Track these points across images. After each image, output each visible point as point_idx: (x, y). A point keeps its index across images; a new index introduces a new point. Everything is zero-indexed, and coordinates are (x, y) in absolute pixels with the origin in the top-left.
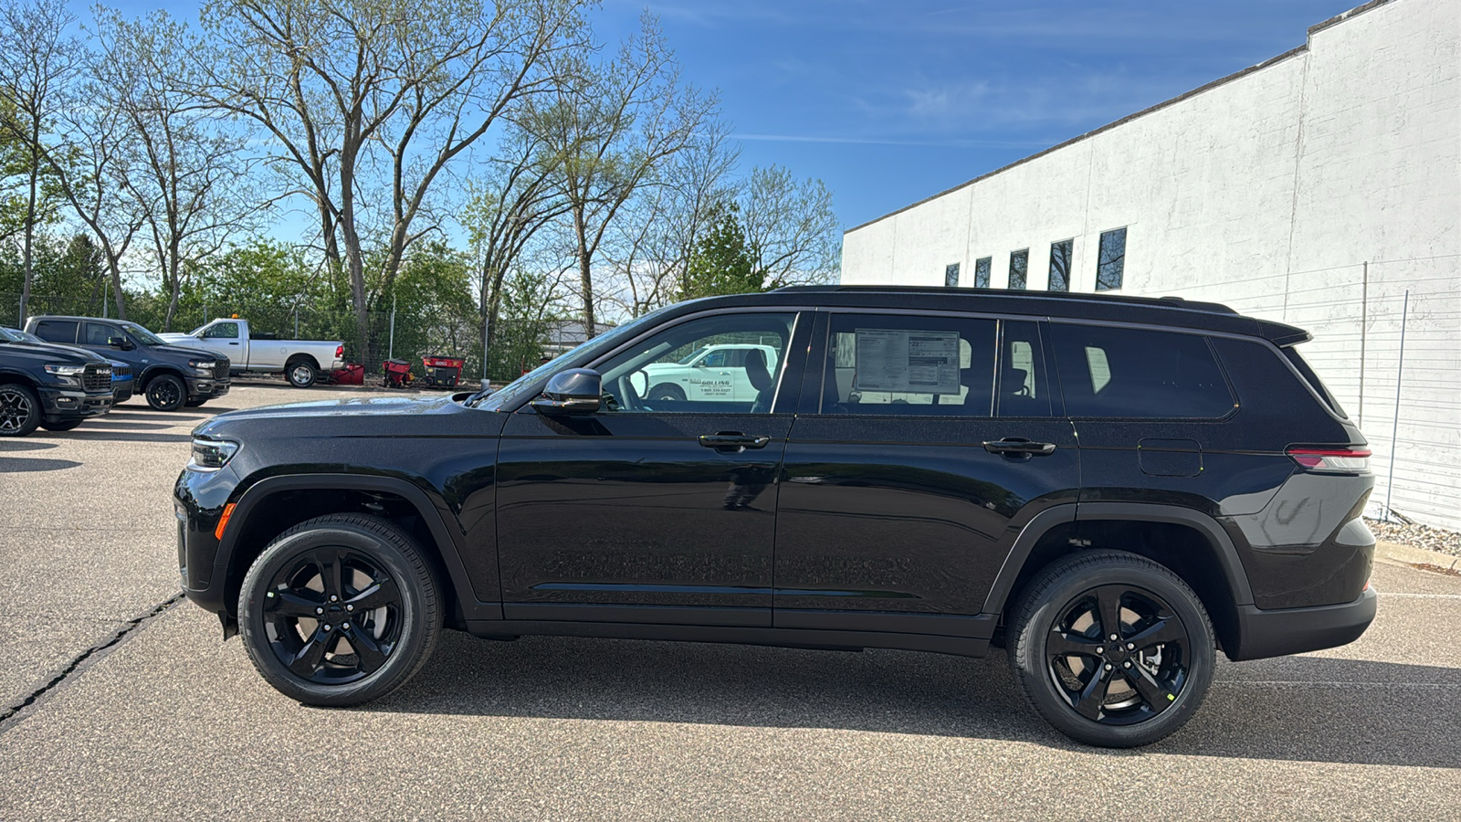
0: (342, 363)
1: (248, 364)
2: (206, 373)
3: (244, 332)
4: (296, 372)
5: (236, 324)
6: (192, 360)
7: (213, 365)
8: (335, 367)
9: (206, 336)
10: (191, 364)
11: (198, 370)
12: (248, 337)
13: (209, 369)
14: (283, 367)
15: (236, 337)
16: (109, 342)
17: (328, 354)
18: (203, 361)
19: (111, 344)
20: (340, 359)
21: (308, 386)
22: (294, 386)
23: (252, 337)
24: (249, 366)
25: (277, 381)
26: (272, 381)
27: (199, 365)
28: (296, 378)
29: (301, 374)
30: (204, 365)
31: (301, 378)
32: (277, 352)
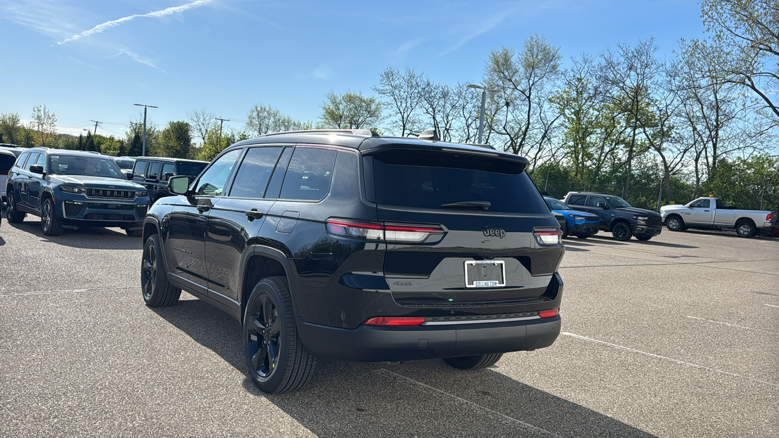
0: (770, 224)
1: (714, 222)
2: (643, 223)
3: (713, 204)
4: (741, 228)
5: (709, 200)
6: (635, 215)
7: (646, 218)
8: (765, 225)
9: (691, 206)
10: (634, 217)
11: (638, 221)
12: (715, 207)
13: (644, 220)
14: (734, 225)
15: (709, 207)
16: (598, 205)
17: (761, 218)
18: (641, 216)
19: (599, 207)
20: (769, 221)
21: (748, 237)
22: (740, 236)
23: (717, 207)
24: (715, 223)
25: (732, 233)
26: (729, 233)
27: (640, 218)
28: (742, 232)
29: (743, 230)
30: (642, 218)
31: (744, 231)
32: (731, 216)
